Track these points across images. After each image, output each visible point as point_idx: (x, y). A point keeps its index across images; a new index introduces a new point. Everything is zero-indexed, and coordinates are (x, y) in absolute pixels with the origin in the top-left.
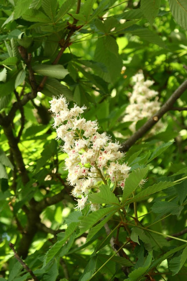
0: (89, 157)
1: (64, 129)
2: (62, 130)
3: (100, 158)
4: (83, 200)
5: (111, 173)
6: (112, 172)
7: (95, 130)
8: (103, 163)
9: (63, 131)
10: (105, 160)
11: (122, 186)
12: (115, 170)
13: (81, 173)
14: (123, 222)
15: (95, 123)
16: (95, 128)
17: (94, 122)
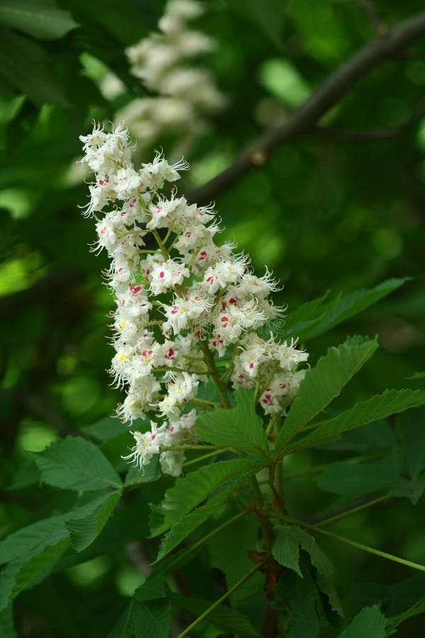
0: (195, 313)
1: (121, 223)
2: (114, 224)
3: (224, 319)
4: (154, 437)
5: (252, 366)
6: (256, 364)
7: (209, 233)
8: (231, 337)
9: (116, 230)
10: (237, 326)
11: (265, 401)
12: (265, 359)
13: (162, 359)
14: (258, 508)
15: (209, 212)
16: (208, 229)
17: (204, 209)
